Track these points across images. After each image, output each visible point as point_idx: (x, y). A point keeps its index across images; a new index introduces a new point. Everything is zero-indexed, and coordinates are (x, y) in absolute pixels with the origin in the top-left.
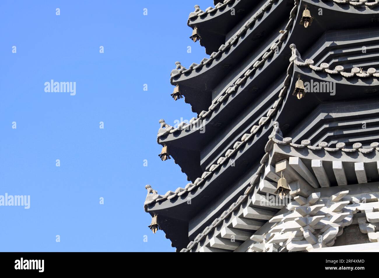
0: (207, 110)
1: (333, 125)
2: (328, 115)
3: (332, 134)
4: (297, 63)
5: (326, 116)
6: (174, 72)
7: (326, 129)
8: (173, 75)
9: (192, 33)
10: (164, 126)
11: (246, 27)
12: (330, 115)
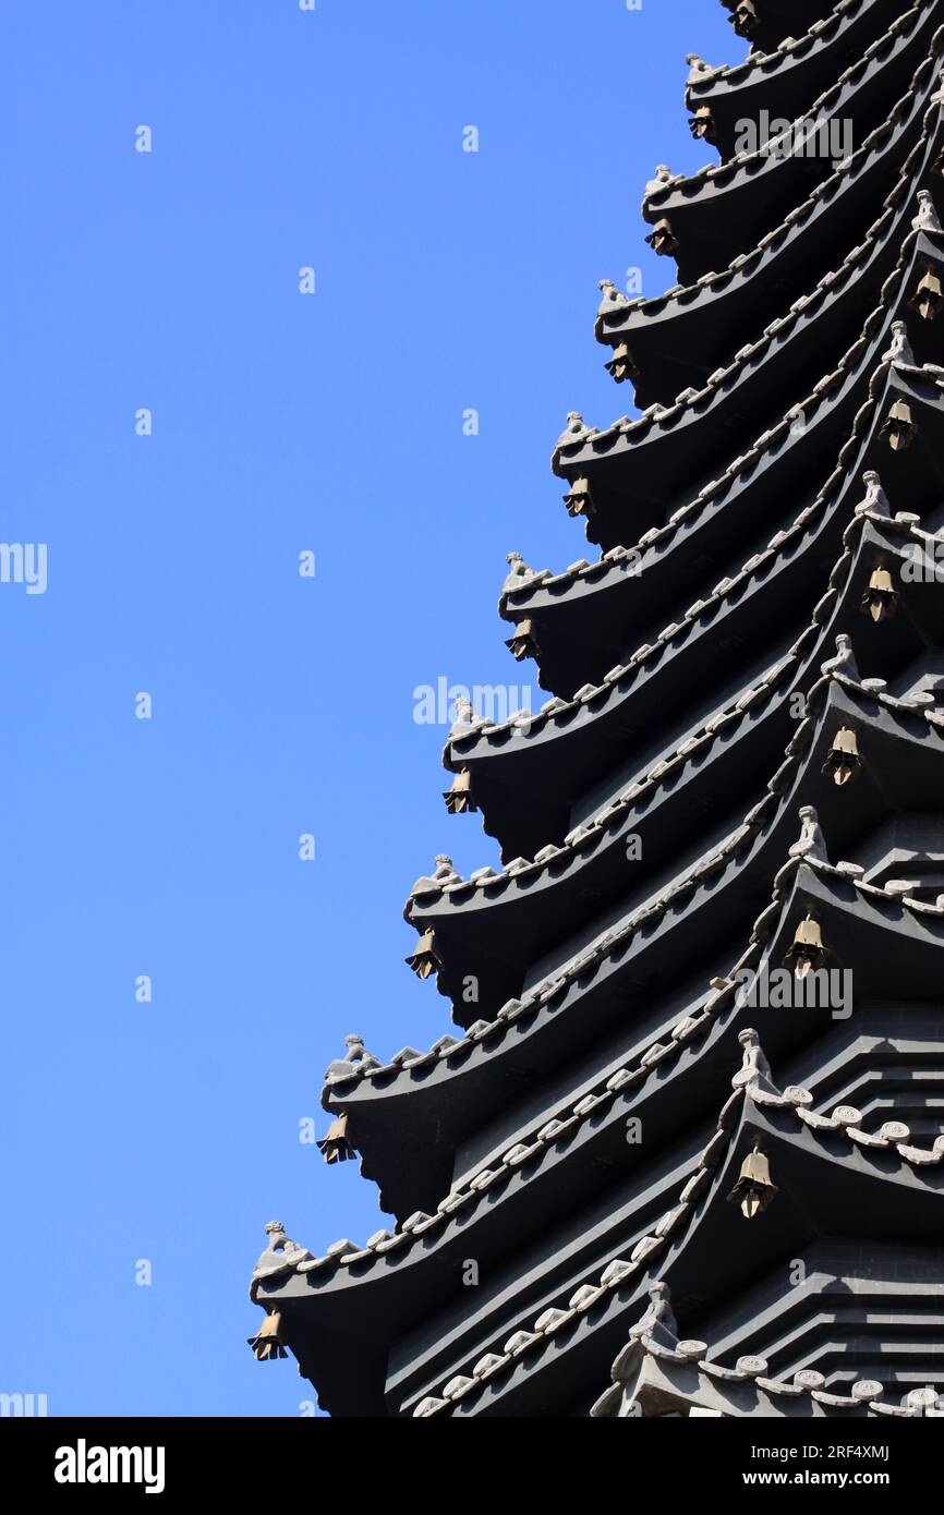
0: (433, 1213)
1: (851, 1317)
2: (838, 1281)
3: (841, 1348)
4: (756, 1093)
5: (830, 1285)
6: (337, 1070)
7: (822, 1326)
8: (334, 1079)
9: (415, 944)
10: (280, 1246)
11: (599, 950)
12: (845, 1285)
